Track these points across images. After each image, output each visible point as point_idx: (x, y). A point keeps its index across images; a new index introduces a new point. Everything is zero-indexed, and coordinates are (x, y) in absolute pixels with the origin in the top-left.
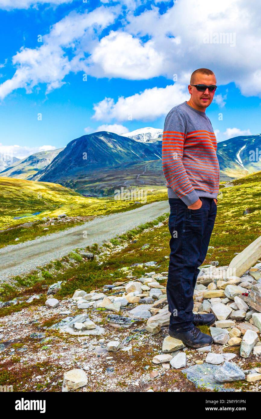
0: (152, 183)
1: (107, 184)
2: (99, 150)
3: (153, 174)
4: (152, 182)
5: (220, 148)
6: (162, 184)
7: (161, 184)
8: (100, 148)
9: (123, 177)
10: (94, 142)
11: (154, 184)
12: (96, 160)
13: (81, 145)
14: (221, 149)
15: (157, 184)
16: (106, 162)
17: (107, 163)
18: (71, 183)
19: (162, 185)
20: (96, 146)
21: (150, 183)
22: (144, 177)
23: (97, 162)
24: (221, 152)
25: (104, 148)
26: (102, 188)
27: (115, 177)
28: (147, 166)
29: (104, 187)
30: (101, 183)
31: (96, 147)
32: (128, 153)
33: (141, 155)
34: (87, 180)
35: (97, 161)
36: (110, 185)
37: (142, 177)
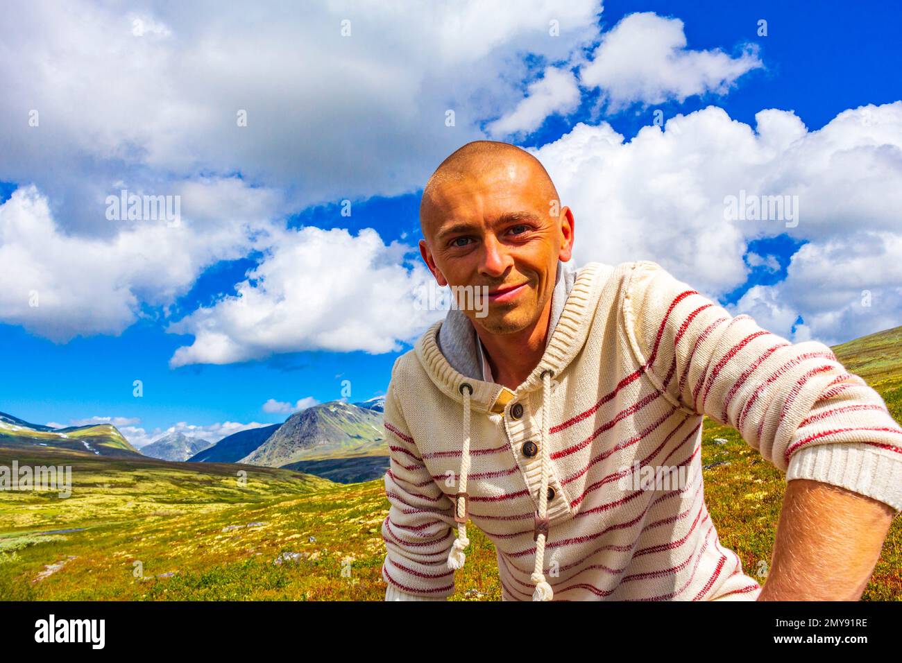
1: (350, 471)
8: (333, 424)
9: (369, 462)
10: (324, 416)
12: (328, 440)
13: (308, 420)
16: (340, 442)
20: (328, 421)
25: (337, 424)
26: (344, 476)
29: (347, 475)
30: (341, 470)
31: (327, 423)
32: (368, 429)
34: (321, 466)
36: (355, 472)
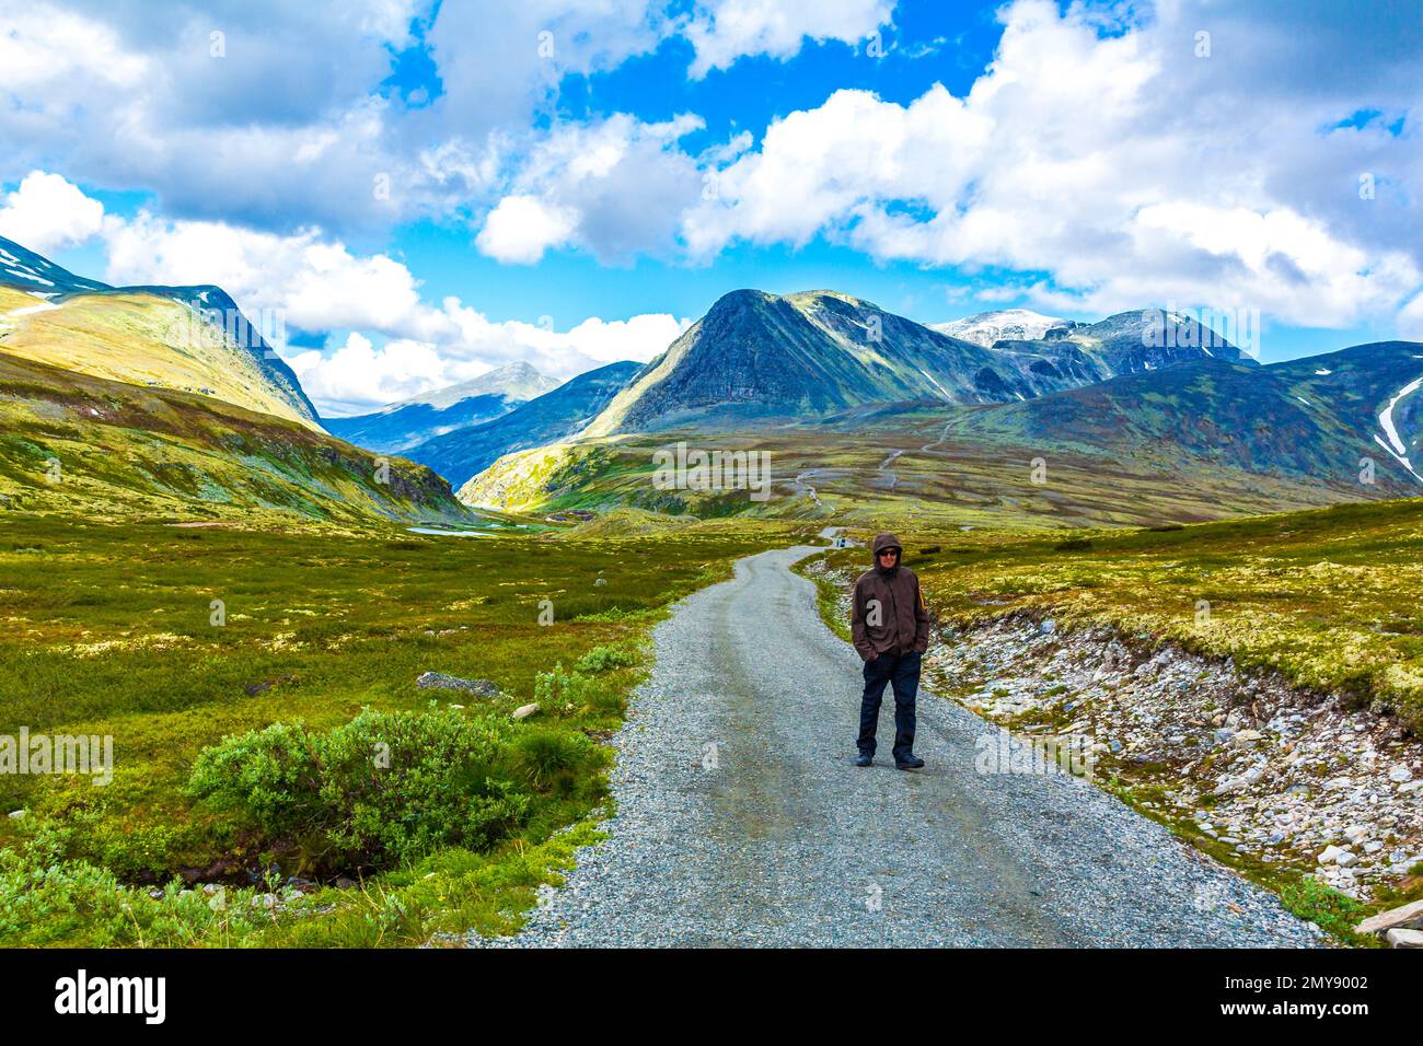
0: (935, 490)
2: (780, 350)
3: (965, 455)
4: (940, 485)
5: (1303, 379)
6: (988, 499)
7: (979, 498)
8: (789, 343)
10: (767, 320)
11: (942, 493)
12: (757, 387)
14: (1307, 385)
15: (961, 496)
16: (799, 397)
17: (805, 402)
18: (592, 462)
19: (985, 504)
20: (775, 333)
21: (926, 491)
22: (918, 461)
23: (762, 396)
24: (1307, 394)
25: (805, 346)
27: (787, 452)
28: (955, 424)
31: (769, 337)
32: (907, 377)
33: (958, 391)
35: (762, 389)
37: (909, 460)
